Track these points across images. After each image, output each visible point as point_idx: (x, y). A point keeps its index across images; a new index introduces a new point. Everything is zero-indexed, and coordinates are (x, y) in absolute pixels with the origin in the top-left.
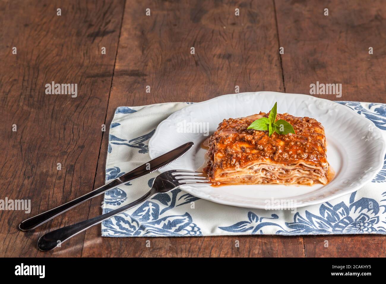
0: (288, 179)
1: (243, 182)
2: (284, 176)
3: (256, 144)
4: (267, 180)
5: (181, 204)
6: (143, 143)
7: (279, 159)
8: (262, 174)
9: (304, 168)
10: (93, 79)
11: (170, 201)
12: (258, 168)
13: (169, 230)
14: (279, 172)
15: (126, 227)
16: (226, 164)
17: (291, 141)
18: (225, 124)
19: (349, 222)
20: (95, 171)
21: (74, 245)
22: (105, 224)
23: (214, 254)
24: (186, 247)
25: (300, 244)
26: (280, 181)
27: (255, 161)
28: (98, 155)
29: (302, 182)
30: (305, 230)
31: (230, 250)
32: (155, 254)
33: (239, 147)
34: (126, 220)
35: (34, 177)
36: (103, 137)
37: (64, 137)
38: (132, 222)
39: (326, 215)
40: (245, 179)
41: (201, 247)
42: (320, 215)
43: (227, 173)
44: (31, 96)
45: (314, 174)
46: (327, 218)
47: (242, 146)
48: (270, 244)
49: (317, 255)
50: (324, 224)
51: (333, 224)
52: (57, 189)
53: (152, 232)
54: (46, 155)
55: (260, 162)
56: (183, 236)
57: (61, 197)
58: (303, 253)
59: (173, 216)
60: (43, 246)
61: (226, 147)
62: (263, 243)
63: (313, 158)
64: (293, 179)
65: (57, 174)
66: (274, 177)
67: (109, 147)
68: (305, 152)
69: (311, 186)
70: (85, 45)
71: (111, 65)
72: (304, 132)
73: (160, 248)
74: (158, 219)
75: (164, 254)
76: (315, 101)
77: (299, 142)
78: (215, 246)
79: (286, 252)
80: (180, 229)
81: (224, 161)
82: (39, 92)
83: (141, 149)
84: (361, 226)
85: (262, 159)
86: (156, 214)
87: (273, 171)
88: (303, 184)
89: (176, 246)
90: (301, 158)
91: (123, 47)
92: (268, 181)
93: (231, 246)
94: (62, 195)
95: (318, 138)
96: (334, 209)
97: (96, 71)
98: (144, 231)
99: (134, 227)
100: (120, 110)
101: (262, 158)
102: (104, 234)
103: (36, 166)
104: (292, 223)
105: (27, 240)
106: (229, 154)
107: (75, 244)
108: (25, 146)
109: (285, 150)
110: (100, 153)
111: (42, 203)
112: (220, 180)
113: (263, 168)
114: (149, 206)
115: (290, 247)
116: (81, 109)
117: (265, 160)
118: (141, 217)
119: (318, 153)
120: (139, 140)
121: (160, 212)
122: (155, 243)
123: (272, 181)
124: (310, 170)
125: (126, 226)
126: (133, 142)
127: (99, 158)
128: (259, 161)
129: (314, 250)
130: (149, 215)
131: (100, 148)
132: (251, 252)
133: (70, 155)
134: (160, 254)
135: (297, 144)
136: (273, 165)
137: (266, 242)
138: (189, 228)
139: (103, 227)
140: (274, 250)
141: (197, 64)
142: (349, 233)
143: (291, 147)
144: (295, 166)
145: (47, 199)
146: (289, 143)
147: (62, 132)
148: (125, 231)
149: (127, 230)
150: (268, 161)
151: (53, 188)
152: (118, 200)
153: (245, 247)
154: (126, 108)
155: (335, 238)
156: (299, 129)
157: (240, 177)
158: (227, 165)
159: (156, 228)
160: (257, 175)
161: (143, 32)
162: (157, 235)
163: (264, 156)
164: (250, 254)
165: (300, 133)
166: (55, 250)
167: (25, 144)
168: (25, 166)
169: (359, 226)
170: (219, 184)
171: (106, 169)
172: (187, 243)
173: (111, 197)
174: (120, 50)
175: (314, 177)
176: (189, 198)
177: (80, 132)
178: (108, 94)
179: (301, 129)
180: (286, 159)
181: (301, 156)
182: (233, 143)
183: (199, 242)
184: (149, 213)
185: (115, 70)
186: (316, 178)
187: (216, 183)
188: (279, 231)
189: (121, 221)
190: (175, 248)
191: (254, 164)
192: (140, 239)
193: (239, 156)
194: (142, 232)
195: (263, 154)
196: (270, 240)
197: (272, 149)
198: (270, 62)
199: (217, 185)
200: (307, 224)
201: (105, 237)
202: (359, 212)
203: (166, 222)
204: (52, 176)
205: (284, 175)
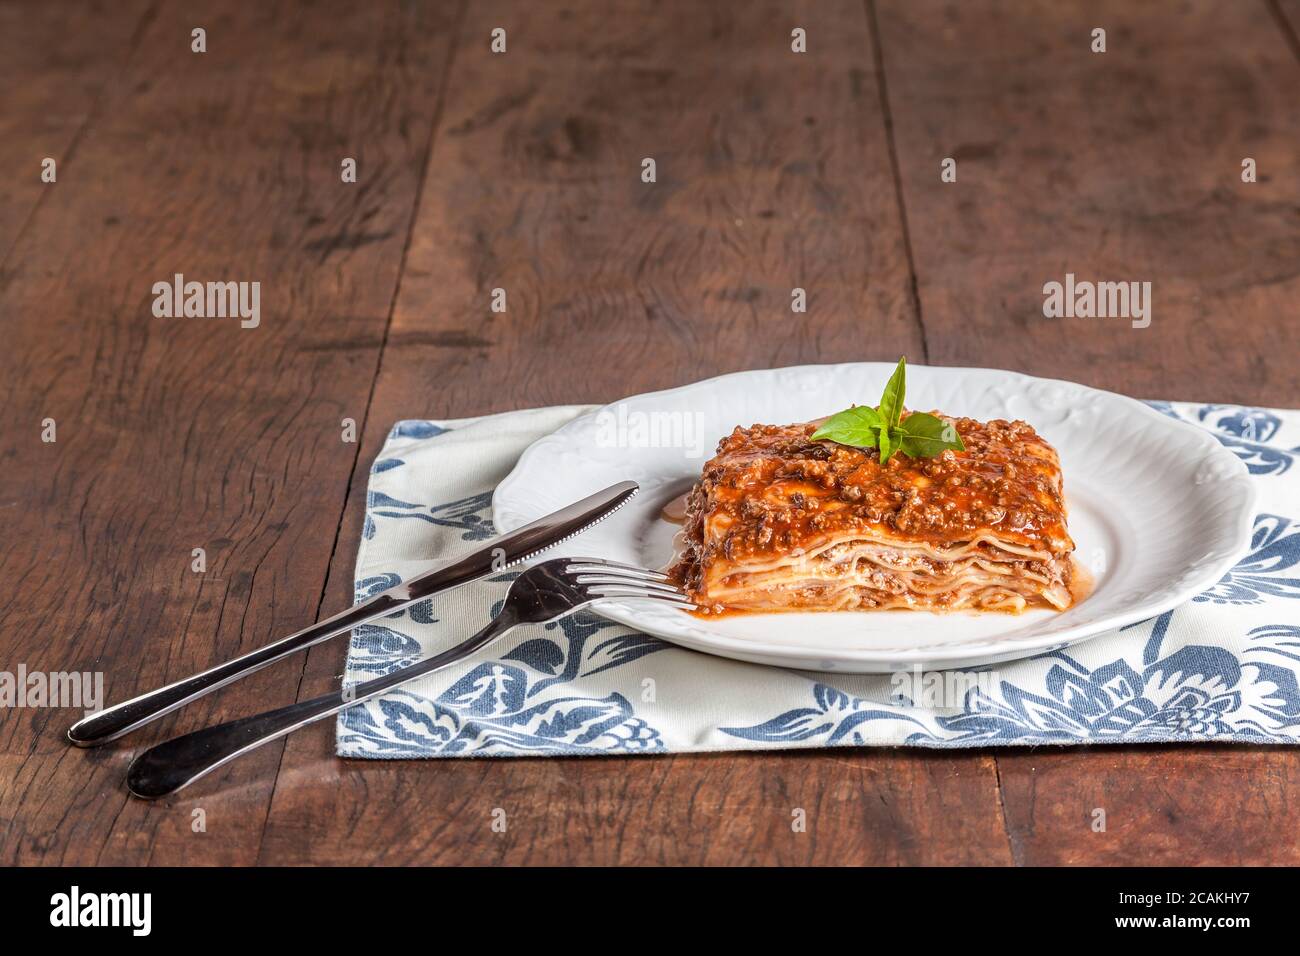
0: (944, 594)
1: (798, 604)
2: (932, 585)
3: (839, 485)
4: (875, 597)
5: (597, 670)
6: (478, 514)
7: (913, 527)
8: (860, 578)
9: (994, 557)
10: (320, 353)
11: (562, 662)
12: (846, 555)
13: (558, 739)
14: (914, 568)
15: (418, 733)
16: (743, 543)
17: (951, 475)
18: (741, 438)
19: (1142, 714)
20: (321, 588)
21: (245, 781)
22: (348, 721)
23: (705, 803)
24: (612, 784)
25: (984, 776)
26: (919, 599)
27: (835, 533)
28: (331, 547)
29: (990, 603)
30: (999, 731)
31: (757, 794)
32: (512, 805)
33: (784, 495)
34: (416, 711)
35: (121, 607)
36: (349, 502)
37: (224, 500)
38: (438, 718)
39: (1068, 695)
40: (805, 595)
41: (662, 784)
42: (1047, 695)
43: (745, 574)
44: (120, 399)
45: (1028, 574)
46: (1071, 702)
47: (792, 492)
48: (888, 776)
49: (1042, 803)
50: (1061, 719)
51: (1092, 719)
52: (197, 635)
53: (500, 742)
54: (162, 549)
55: (853, 534)
56: (603, 753)
57: (208, 658)
58: (994, 798)
59: (571, 699)
60: (143, 782)
61: (743, 497)
62: (865, 774)
63: (1023, 522)
64: (960, 594)
65: (198, 597)
66: (899, 587)
67: (365, 524)
68: (996, 505)
69: (1019, 614)
70: (297, 269)
71: (378, 320)
72: (995, 453)
73: (529, 789)
74: (522, 710)
75: (539, 804)
76: (1028, 388)
77: (978, 477)
78: (707, 780)
79: (940, 795)
80: (592, 734)
81: (737, 534)
82: (147, 389)
83: (468, 531)
84: (1181, 721)
85: (859, 526)
86: (515, 695)
87: (893, 567)
88: (991, 610)
89: (579, 784)
90: (985, 523)
91: (417, 274)
92: (878, 599)
93: (761, 781)
94: (210, 650)
95: (1039, 471)
96: (1093, 678)
97: (330, 335)
98: (476, 741)
99: (443, 731)
100: (403, 430)
101: (859, 522)
102: (345, 748)
103: (129, 576)
104: (959, 716)
105: (91, 770)
106: (751, 514)
107: (249, 779)
108: (96, 527)
109: (930, 500)
110: (339, 540)
111: (144, 673)
112: (725, 597)
113: (863, 555)
114: (492, 674)
115: (953, 783)
116: (279, 431)
117: (869, 529)
118: (467, 705)
119: (1038, 509)
120: (465, 508)
121: (528, 688)
122: (511, 775)
123: (892, 601)
124: (1013, 564)
125: (420, 729)
126: (446, 510)
127: (333, 554)
128: (851, 531)
129: (1031, 788)
130: (495, 701)
131: (339, 529)
132: (825, 797)
133: (239, 547)
134: (527, 804)
135: (972, 484)
136: (894, 547)
137: (872, 769)
138: (622, 731)
139: (342, 730)
140: (901, 792)
141: (650, 313)
142: (1144, 739)
143: (952, 492)
144: (965, 548)
145: (162, 662)
146: (945, 480)
147: (217, 488)
148: (413, 743)
149: (420, 739)
150: (877, 533)
151: (183, 632)
152: (392, 659)
153: (806, 783)
154: (424, 424)
155: (1099, 756)
156: (976, 444)
157: (790, 587)
158: (745, 548)
159: (515, 734)
160: (842, 581)
161: (481, 238)
162: (519, 753)
163: (865, 516)
164: (822, 802)
165: (981, 455)
166: (182, 796)
167: (97, 521)
168: (94, 578)
169: (1177, 720)
170: (719, 608)
171: (356, 581)
172: (617, 773)
173: (371, 652)
174: (407, 283)
175: (1026, 585)
176: (624, 650)
177: (276, 488)
178: (366, 393)
179: (982, 443)
180: (934, 524)
181: (984, 517)
182: (765, 486)
183: (656, 771)
184: (492, 695)
185: (391, 332)
186: (1033, 587)
187: (711, 609)
188: (917, 736)
189: (402, 715)
190: (577, 788)
191: (834, 543)
192: (464, 763)
193: (783, 518)
194: (468, 744)
195: (860, 510)
196: (886, 765)
197: (890, 498)
198: (884, 308)
199: (712, 613)
200: (1006, 715)
201: (349, 759)
202: (1176, 686)
203: (549, 717)
204: (181, 601)
205: (928, 581)
